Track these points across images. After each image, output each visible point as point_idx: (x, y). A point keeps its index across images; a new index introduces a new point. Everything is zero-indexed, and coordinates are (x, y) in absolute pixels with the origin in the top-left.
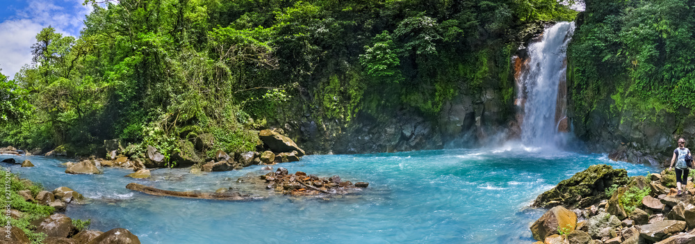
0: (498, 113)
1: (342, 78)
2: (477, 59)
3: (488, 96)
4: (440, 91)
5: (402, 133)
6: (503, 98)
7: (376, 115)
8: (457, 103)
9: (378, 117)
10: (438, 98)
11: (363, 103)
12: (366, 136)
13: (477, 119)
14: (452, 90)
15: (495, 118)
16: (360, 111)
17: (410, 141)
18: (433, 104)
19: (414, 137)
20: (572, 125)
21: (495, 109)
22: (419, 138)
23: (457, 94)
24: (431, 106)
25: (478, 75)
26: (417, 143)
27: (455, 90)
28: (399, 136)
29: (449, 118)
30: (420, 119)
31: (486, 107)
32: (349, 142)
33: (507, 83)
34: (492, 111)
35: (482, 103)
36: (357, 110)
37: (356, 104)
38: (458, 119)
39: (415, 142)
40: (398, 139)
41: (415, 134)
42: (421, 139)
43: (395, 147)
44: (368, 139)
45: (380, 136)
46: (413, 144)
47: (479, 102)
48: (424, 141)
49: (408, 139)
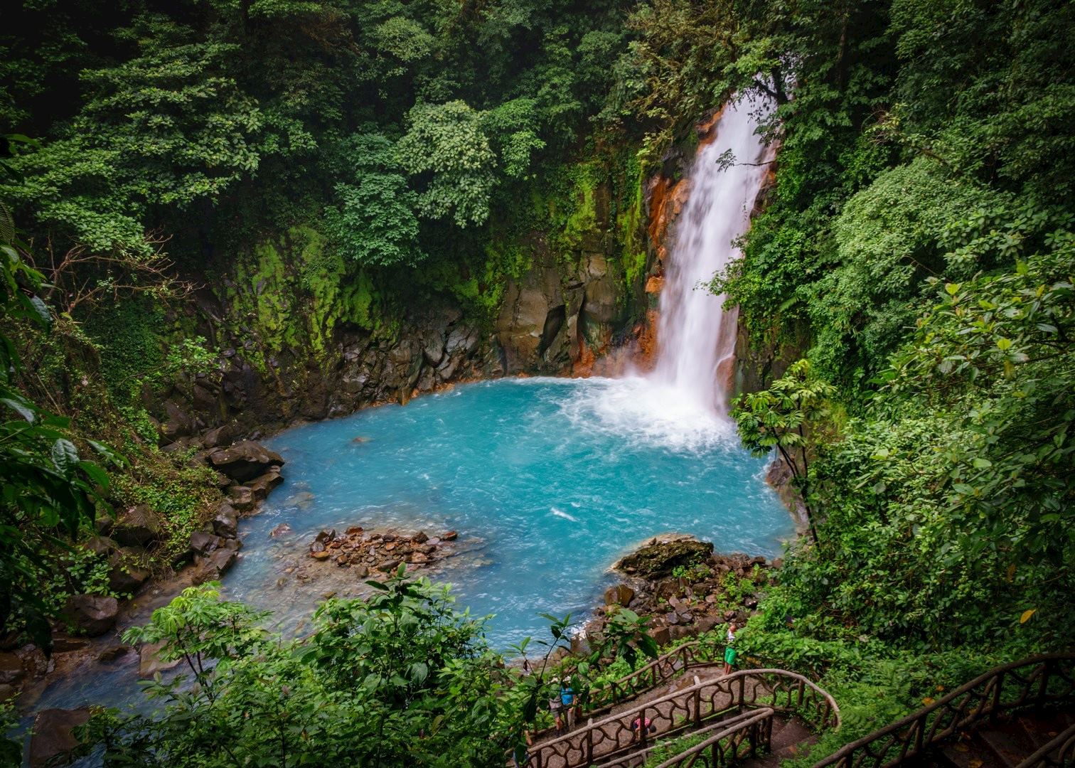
0: (615, 306)
1: (283, 243)
2: (571, 184)
3: (596, 267)
4: (495, 259)
5: (425, 356)
6: (624, 275)
7: (369, 324)
8: (530, 288)
9: (373, 328)
10: (491, 274)
11: (339, 301)
12: (358, 373)
13: (569, 323)
14: (519, 258)
15: (606, 317)
16: (337, 320)
17: (441, 367)
18: (482, 287)
19: (447, 358)
20: (740, 374)
21: (607, 299)
22: (456, 360)
23: (529, 267)
24: (477, 291)
25: (574, 221)
26: (455, 372)
27: (525, 259)
28: (421, 361)
29: (515, 319)
30: (454, 315)
31: (589, 293)
32: (329, 393)
33: (633, 243)
34: (602, 301)
35: (580, 285)
36: (331, 322)
37: (327, 309)
38: (533, 322)
39: (450, 370)
40: (418, 368)
41: (449, 350)
42: (461, 362)
43: (414, 386)
44: (363, 381)
45: (383, 367)
46: (447, 374)
47: (575, 283)
48: (467, 363)
49: (436, 365)
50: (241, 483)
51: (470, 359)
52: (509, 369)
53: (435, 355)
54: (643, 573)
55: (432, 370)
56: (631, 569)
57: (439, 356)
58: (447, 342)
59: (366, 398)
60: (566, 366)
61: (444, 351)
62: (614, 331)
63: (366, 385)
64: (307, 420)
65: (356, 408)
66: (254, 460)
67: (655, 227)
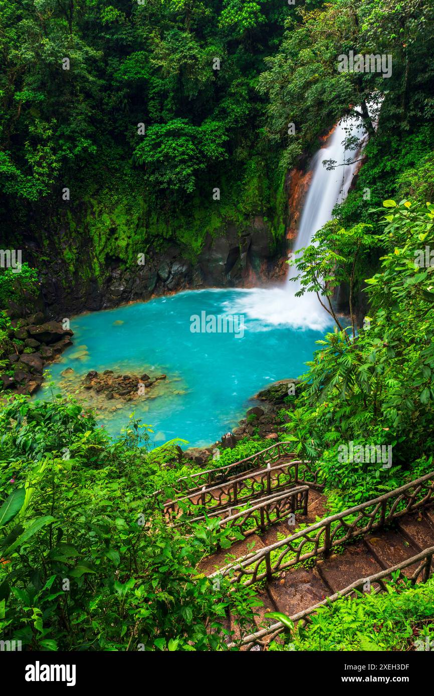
0: (269, 248)
3: (258, 224)
4: (199, 220)
5: (158, 275)
7: (126, 257)
8: (219, 237)
9: (128, 259)
11: (108, 243)
12: (120, 285)
13: (242, 257)
15: (263, 253)
16: (107, 255)
17: (168, 282)
18: (192, 236)
19: (171, 276)
21: (263, 243)
22: (177, 278)
23: (219, 224)
24: (189, 239)
26: (176, 285)
28: (156, 278)
29: (210, 255)
30: (176, 252)
31: (254, 239)
32: (103, 296)
34: (261, 245)
35: (249, 235)
36: (103, 255)
37: (101, 247)
38: (221, 256)
39: (173, 284)
40: (154, 282)
41: (172, 273)
42: (179, 279)
43: (152, 292)
44: (122, 289)
45: (134, 281)
46: (171, 286)
47: (245, 233)
48: (182, 280)
49: (165, 281)
50: (47, 345)
51: (185, 278)
52: (206, 283)
53: (164, 275)
54: (271, 401)
55: (163, 283)
56: (264, 398)
57: (166, 276)
58: (171, 268)
59: (124, 299)
60: (239, 282)
61: (170, 273)
62: (267, 262)
63: (124, 291)
64: (90, 310)
65: (118, 304)
66: (54, 332)
67: (293, 200)
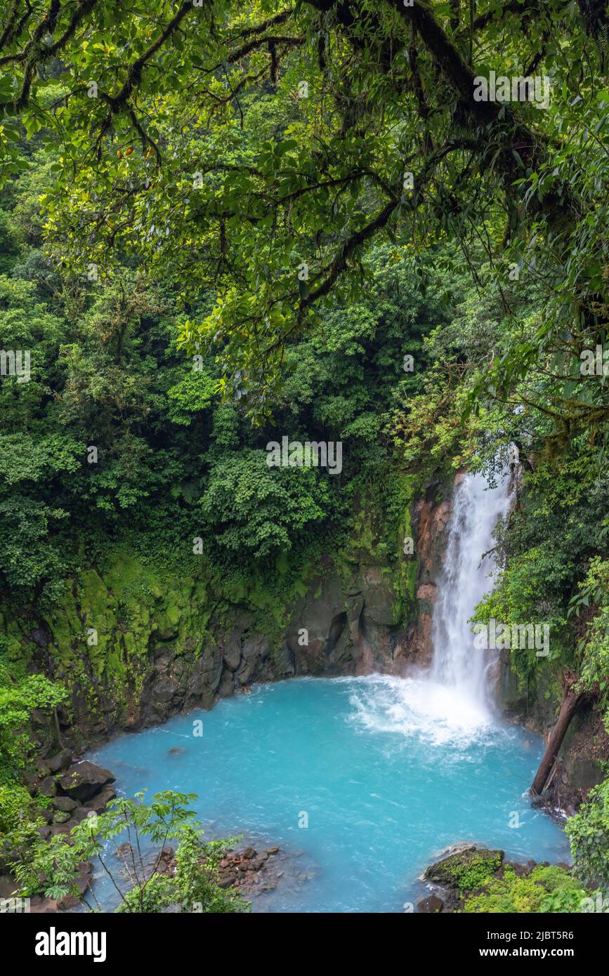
3: (373, 578)
5: (225, 662)
12: (169, 684)
13: (351, 627)
16: (151, 637)
17: (239, 672)
19: (244, 662)
21: (383, 605)
22: (252, 665)
26: (251, 675)
28: (221, 668)
29: (304, 626)
30: (248, 623)
31: (368, 600)
32: (144, 704)
34: (379, 607)
35: (360, 593)
36: (145, 639)
37: (142, 627)
38: (319, 628)
39: (247, 674)
40: (219, 675)
41: (245, 656)
42: (256, 666)
43: (217, 691)
45: (189, 676)
46: (243, 678)
47: (354, 592)
48: (261, 666)
49: (235, 669)
51: (264, 662)
52: (298, 670)
53: (234, 661)
55: (231, 675)
57: (237, 662)
58: (243, 648)
59: (176, 706)
60: (349, 666)
61: (241, 657)
62: (389, 633)
63: (175, 694)
64: (125, 731)
65: (167, 717)
67: (422, 544)
